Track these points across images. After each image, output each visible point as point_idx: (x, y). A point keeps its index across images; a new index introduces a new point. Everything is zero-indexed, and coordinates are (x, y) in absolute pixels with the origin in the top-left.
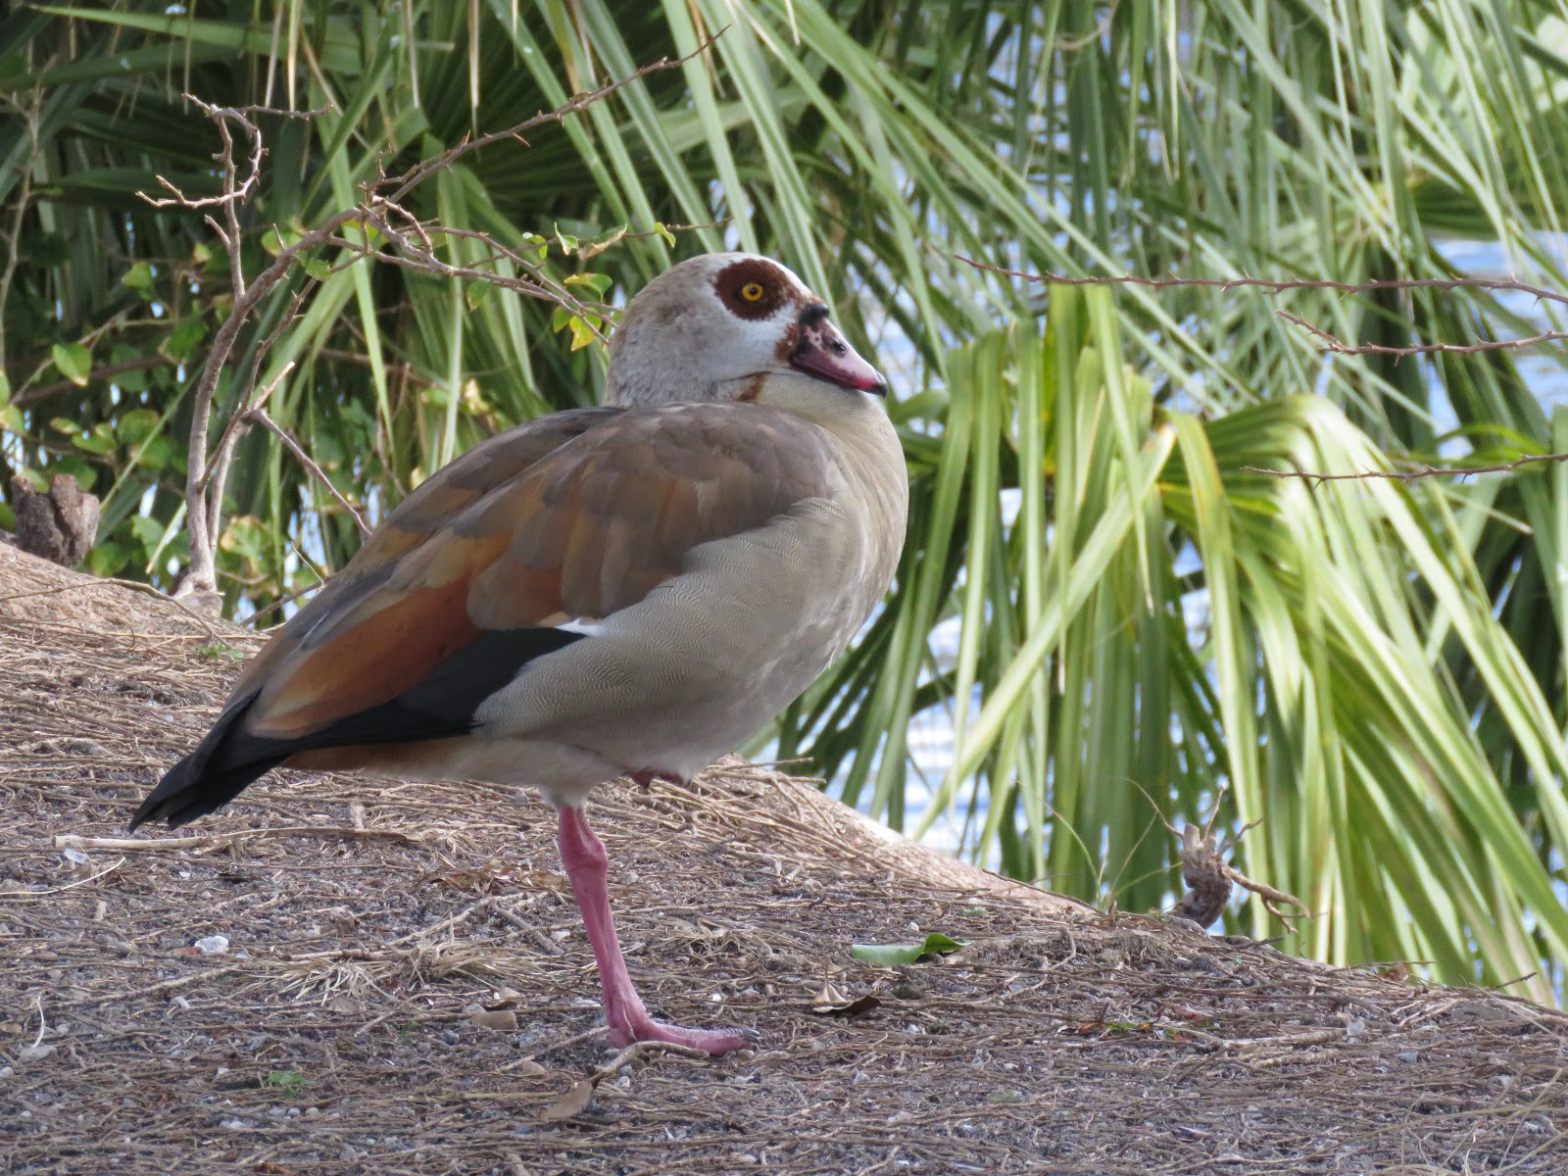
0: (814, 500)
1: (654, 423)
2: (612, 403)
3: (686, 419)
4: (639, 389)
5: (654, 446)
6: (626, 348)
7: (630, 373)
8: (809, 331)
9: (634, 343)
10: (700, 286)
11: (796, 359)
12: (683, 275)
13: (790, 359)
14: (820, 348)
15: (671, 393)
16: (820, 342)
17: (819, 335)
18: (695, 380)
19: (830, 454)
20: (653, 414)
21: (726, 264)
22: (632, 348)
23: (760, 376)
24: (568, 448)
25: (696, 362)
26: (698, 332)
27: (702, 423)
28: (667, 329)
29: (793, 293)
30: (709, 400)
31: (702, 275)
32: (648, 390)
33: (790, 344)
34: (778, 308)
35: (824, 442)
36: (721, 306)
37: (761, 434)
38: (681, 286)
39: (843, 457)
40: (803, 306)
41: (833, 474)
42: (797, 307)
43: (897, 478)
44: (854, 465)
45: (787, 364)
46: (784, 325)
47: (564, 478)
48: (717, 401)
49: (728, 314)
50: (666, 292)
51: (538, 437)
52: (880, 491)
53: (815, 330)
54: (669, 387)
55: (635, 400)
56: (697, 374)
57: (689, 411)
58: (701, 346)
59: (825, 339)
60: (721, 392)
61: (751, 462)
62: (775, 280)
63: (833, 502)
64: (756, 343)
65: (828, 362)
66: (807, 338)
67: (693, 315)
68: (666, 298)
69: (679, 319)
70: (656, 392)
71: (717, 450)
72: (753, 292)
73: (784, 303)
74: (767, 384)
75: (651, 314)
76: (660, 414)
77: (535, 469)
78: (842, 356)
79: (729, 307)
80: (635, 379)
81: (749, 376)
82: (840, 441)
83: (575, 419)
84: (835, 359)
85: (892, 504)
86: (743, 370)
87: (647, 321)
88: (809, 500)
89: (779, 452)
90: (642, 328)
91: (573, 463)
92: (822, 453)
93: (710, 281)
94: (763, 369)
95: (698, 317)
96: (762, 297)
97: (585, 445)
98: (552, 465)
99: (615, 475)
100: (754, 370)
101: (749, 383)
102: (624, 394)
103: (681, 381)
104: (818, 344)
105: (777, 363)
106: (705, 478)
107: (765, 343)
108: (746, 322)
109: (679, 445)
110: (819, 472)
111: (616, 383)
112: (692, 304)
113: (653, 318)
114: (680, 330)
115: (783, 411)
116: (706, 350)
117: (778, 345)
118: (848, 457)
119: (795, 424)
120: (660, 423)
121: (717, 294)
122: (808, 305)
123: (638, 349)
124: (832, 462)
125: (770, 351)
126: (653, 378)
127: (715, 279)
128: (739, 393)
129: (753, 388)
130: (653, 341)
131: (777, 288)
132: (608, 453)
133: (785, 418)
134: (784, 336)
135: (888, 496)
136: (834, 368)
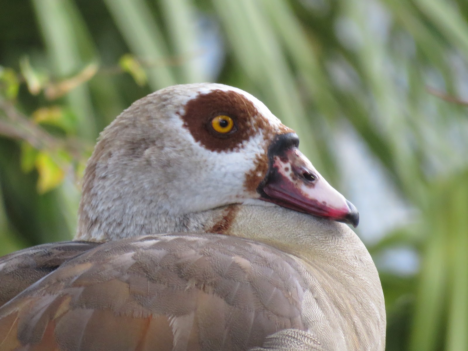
0: (290, 331)
1: (128, 257)
2: (84, 237)
3: (160, 253)
4: (110, 224)
5: (128, 282)
6: (96, 183)
7: (100, 208)
8: (279, 162)
9: (104, 178)
10: (168, 118)
11: (266, 190)
12: (151, 107)
13: (260, 190)
14: (290, 179)
15: (143, 227)
16: (290, 171)
17: (288, 165)
18: (166, 213)
19: (305, 284)
20: (127, 248)
21: (194, 96)
22: (101, 182)
23: (232, 207)
24: (41, 285)
25: (166, 195)
26: (167, 164)
27: (176, 257)
28: (136, 162)
29: (261, 124)
30: (181, 232)
31: (170, 107)
32: (119, 224)
33: (260, 174)
34: (247, 139)
35: (299, 272)
36: (190, 138)
37: (236, 266)
38: (149, 118)
39: (319, 288)
40: (271, 137)
41: (308, 304)
42: (266, 138)
43: (373, 305)
44: (329, 294)
45: (258, 195)
46: (253, 156)
47: (38, 316)
48: (189, 233)
49: (196, 145)
50: (134, 126)
51: (13, 274)
52: (356, 319)
53: (285, 160)
54: (140, 221)
55: (107, 234)
56: (167, 207)
57: (161, 245)
58: (170, 178)
59: (294, 168)
60: (193, 224)
61: (225, 295)
62: (243, 111)
63: (309, 333)
64: (225, 175)
65: (298, 192)
66: (277, 168)
67: (162, 148)
68: (134, 132)
69: (147, 152)
70: (128, 226)
71: (191, 284)
72: (224, 124)
73: (253, 134)
74: (240, 214)
75: (121, 147)
76: (134, 248)
77: (10, 306)
78: (312, 186)
79: (197, 139)
80: (106, 214)
81: (220, 207)
82: (315, 271)
83: (49, 254)
84: (305, 189)
85: (369, 332)
86: (214, 202)
87: (116, 154)
88: (285, 332)
89: (253, 283)
90: (111, 162)
91: (48, 300)
92: (297, 283)
93: (178, 113)
94: (233, 201)
95: (167, 149)
96: (232, 129)
97: (58, 281)
98: (28, 302)
99: (89, 312)
100: (224, 202)
101: (221, 213)
102: (96, 229)
103: (151, 215)
104: (288, 175)
105: (247, 194)
106: (180, 313)
107: (234, 175)
108: (215, 153)
109: (152, 280)
110: (295, 304)
111: (87, 218)
112: (160, 136)
113: (123, 151)
114: (148, 162)
115: (257, 242)
116: (176, 183)
117: (248, 176)
118: (324, 287)
119: (269, 255)
120: (134, 258)
121: (185, 126)
122: (277, 135)
123: (107, 183)
124: (308, 292)
125: (239, 182)
126: (124, 213)
127: (182, 111)
128: (211, 224)
129: (225, 218)
130: (123, 175)
131: (245, 119)
132: (81, 289)
133: (259, 249)
134: (253, 167)
135: (364, 324)
136: (304, 198)
